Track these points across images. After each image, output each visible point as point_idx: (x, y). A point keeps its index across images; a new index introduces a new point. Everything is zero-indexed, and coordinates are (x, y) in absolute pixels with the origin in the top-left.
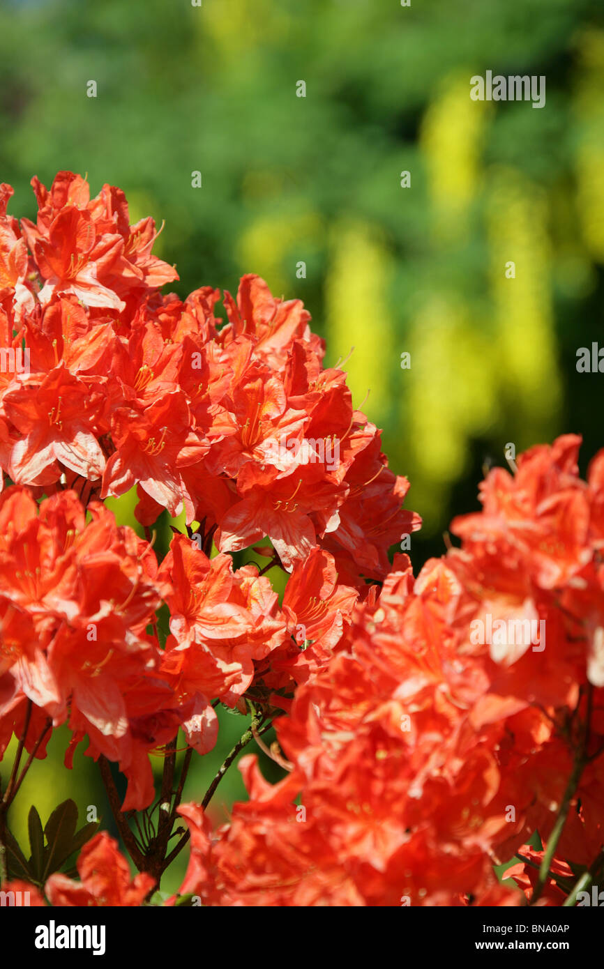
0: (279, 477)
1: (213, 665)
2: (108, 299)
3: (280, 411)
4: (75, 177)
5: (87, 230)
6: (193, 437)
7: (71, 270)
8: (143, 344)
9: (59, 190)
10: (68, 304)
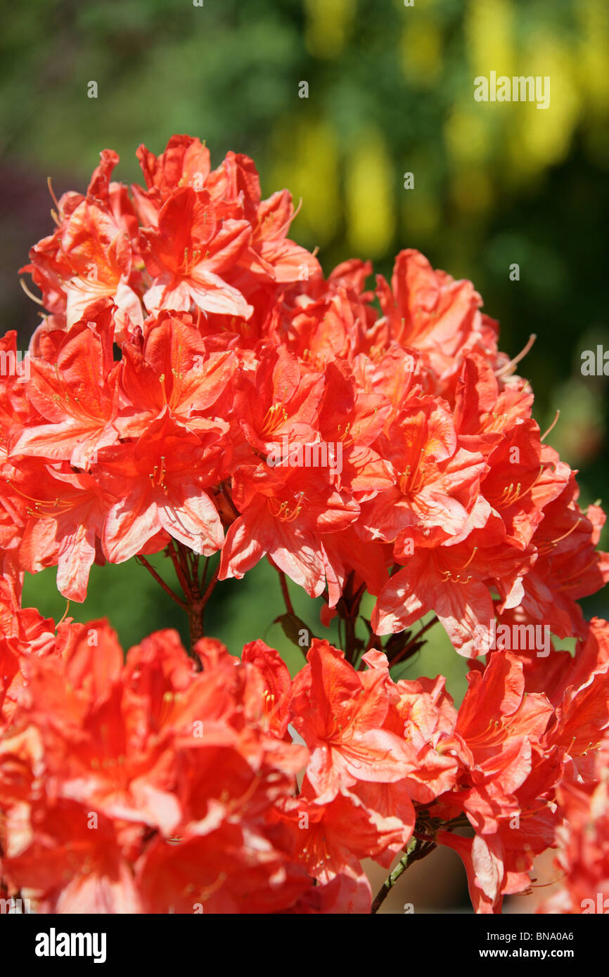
0: (448, 543)
1: (365, 819)
2: (231, 303)
3: (449, 452)
4: (193, 141)
5: (206, 215)
6: (336, 499)
7: (185, 266)
8: (274, 374)
9: (172, 159)
10: (181, 324)
